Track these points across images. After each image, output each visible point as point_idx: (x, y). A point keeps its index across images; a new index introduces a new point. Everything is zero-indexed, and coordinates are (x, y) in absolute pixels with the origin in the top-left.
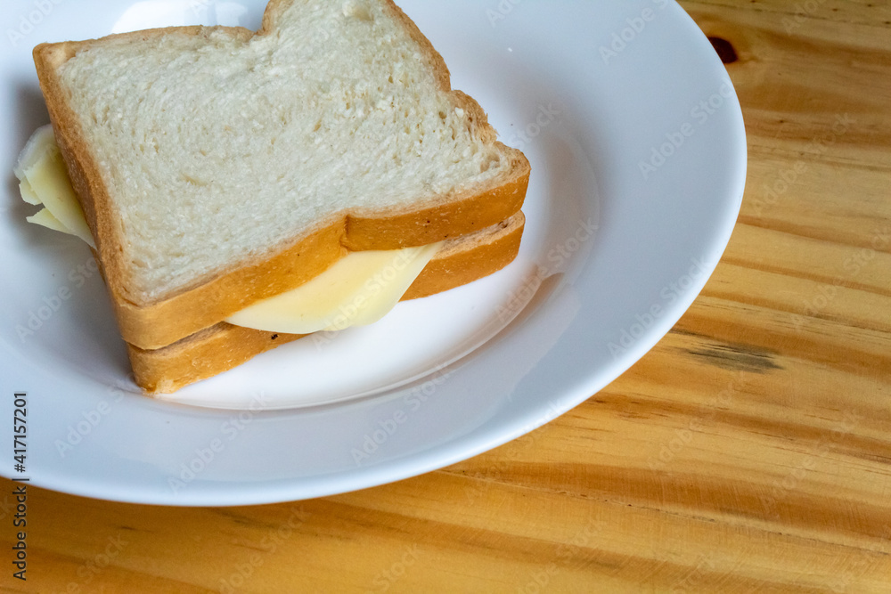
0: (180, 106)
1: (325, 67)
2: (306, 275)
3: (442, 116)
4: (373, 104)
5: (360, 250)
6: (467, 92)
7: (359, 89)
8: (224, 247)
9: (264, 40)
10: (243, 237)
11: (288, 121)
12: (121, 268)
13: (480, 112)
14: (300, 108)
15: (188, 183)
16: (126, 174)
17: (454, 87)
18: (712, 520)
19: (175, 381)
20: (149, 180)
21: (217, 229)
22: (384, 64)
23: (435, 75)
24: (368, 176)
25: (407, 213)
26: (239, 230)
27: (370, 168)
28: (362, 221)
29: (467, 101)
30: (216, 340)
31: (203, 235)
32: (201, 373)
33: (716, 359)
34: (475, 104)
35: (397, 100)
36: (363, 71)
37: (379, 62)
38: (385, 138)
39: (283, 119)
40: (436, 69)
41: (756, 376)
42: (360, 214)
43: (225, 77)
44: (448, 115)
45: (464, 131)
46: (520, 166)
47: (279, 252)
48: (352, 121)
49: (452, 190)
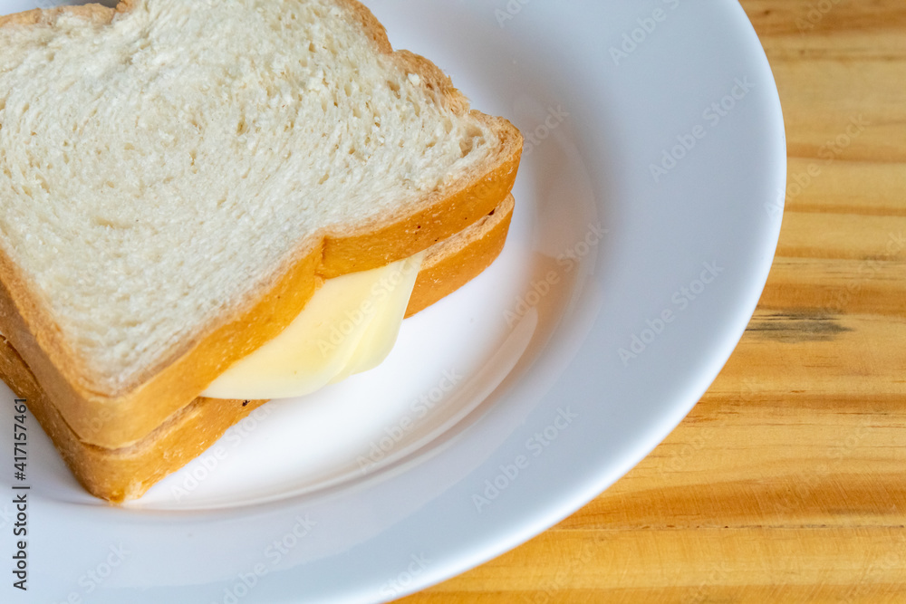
0: (55, 126)
1: (223, 43)
2: (285, 320)
3: (394, 88)
4: (303, 85)
5: (338, 276)
6: (415, 51)
7: (278, 67)
8: (187, 303)
9: (131, 18)
10: (206, 286)
11: (203, 125)
12: (68, 353)
13: (440, 76)
14: (212, 106)
15: (108, 228)
16: (22, 228)
17: (396, 47)
18: (824, 526)
19: (144, 483)
20: (54, 231)
21: (169, 281)
22: (297, 29)
23: (367, 34)
24: (329, 183)
25: (396, 221)
26: (198, 277)
27: (328, 171)
28: (344, 240)
29: (419, 62)
30: (190, 421)
31: (152, 293)
32: (172, 465)
33: (773, 332)
34: (430, 66)
35: (330, 74)
36: (272, 42)
37: (288, 27)
38: (332, 128)
39: (195, 124)
40: (365, 25)
41: (826, 345)
42: (340, 232)
43: (97, 75)
44: (401, 85)
45: (428, 103)
46: (509, 138)
47: (258, 297)
48: (283, 111)
49: (440, 182)
